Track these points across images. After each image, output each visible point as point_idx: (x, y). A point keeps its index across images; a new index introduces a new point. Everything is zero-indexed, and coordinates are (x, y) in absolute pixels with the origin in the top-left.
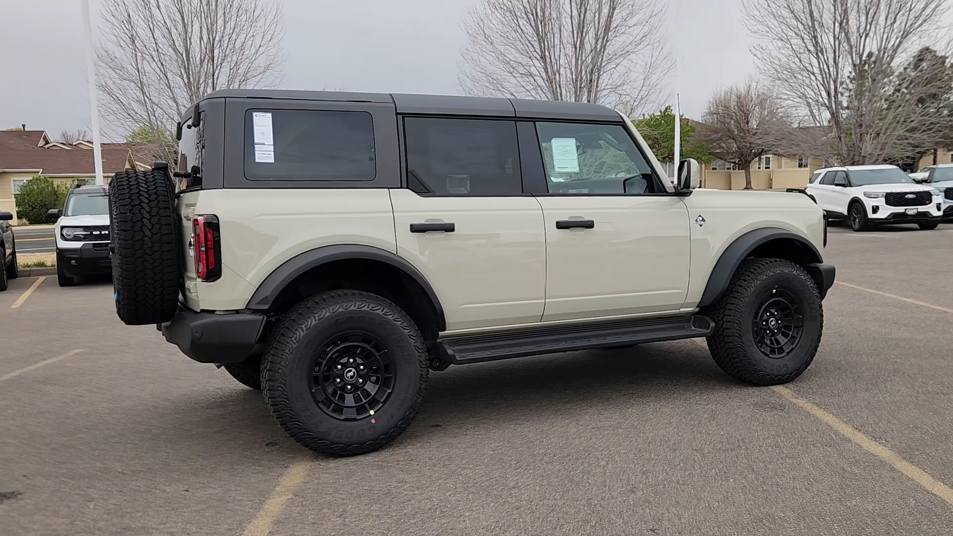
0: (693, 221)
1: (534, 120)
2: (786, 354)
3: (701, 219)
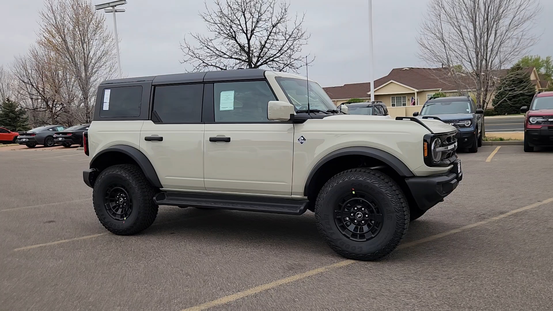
0: (296, 141)
1: (213, 82)
2: (366, 240)
3: (302, 138)
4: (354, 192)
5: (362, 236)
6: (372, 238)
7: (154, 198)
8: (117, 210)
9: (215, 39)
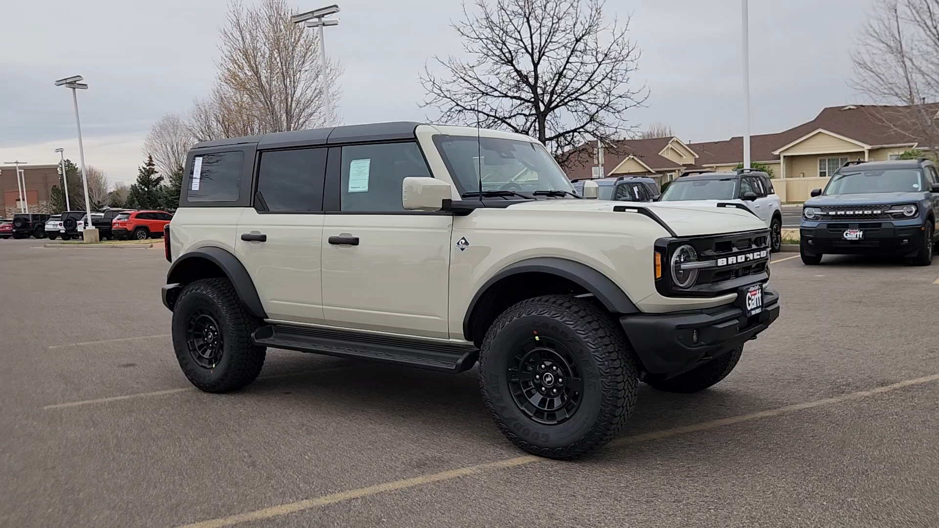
0: (454, 244)
1: (341, 145)
2: (556, 422)
3: (463, 241)
4: (537, 338)
5: (551, 416)
6: (566, 419)
7: (253, 335)
8: (204, 352)
9: (479, 65)
